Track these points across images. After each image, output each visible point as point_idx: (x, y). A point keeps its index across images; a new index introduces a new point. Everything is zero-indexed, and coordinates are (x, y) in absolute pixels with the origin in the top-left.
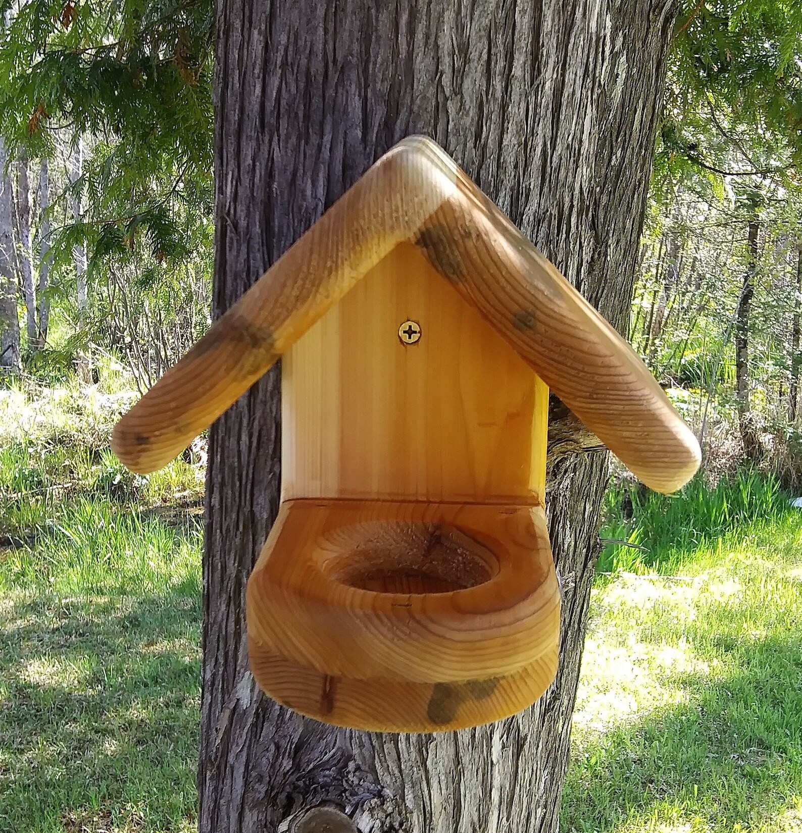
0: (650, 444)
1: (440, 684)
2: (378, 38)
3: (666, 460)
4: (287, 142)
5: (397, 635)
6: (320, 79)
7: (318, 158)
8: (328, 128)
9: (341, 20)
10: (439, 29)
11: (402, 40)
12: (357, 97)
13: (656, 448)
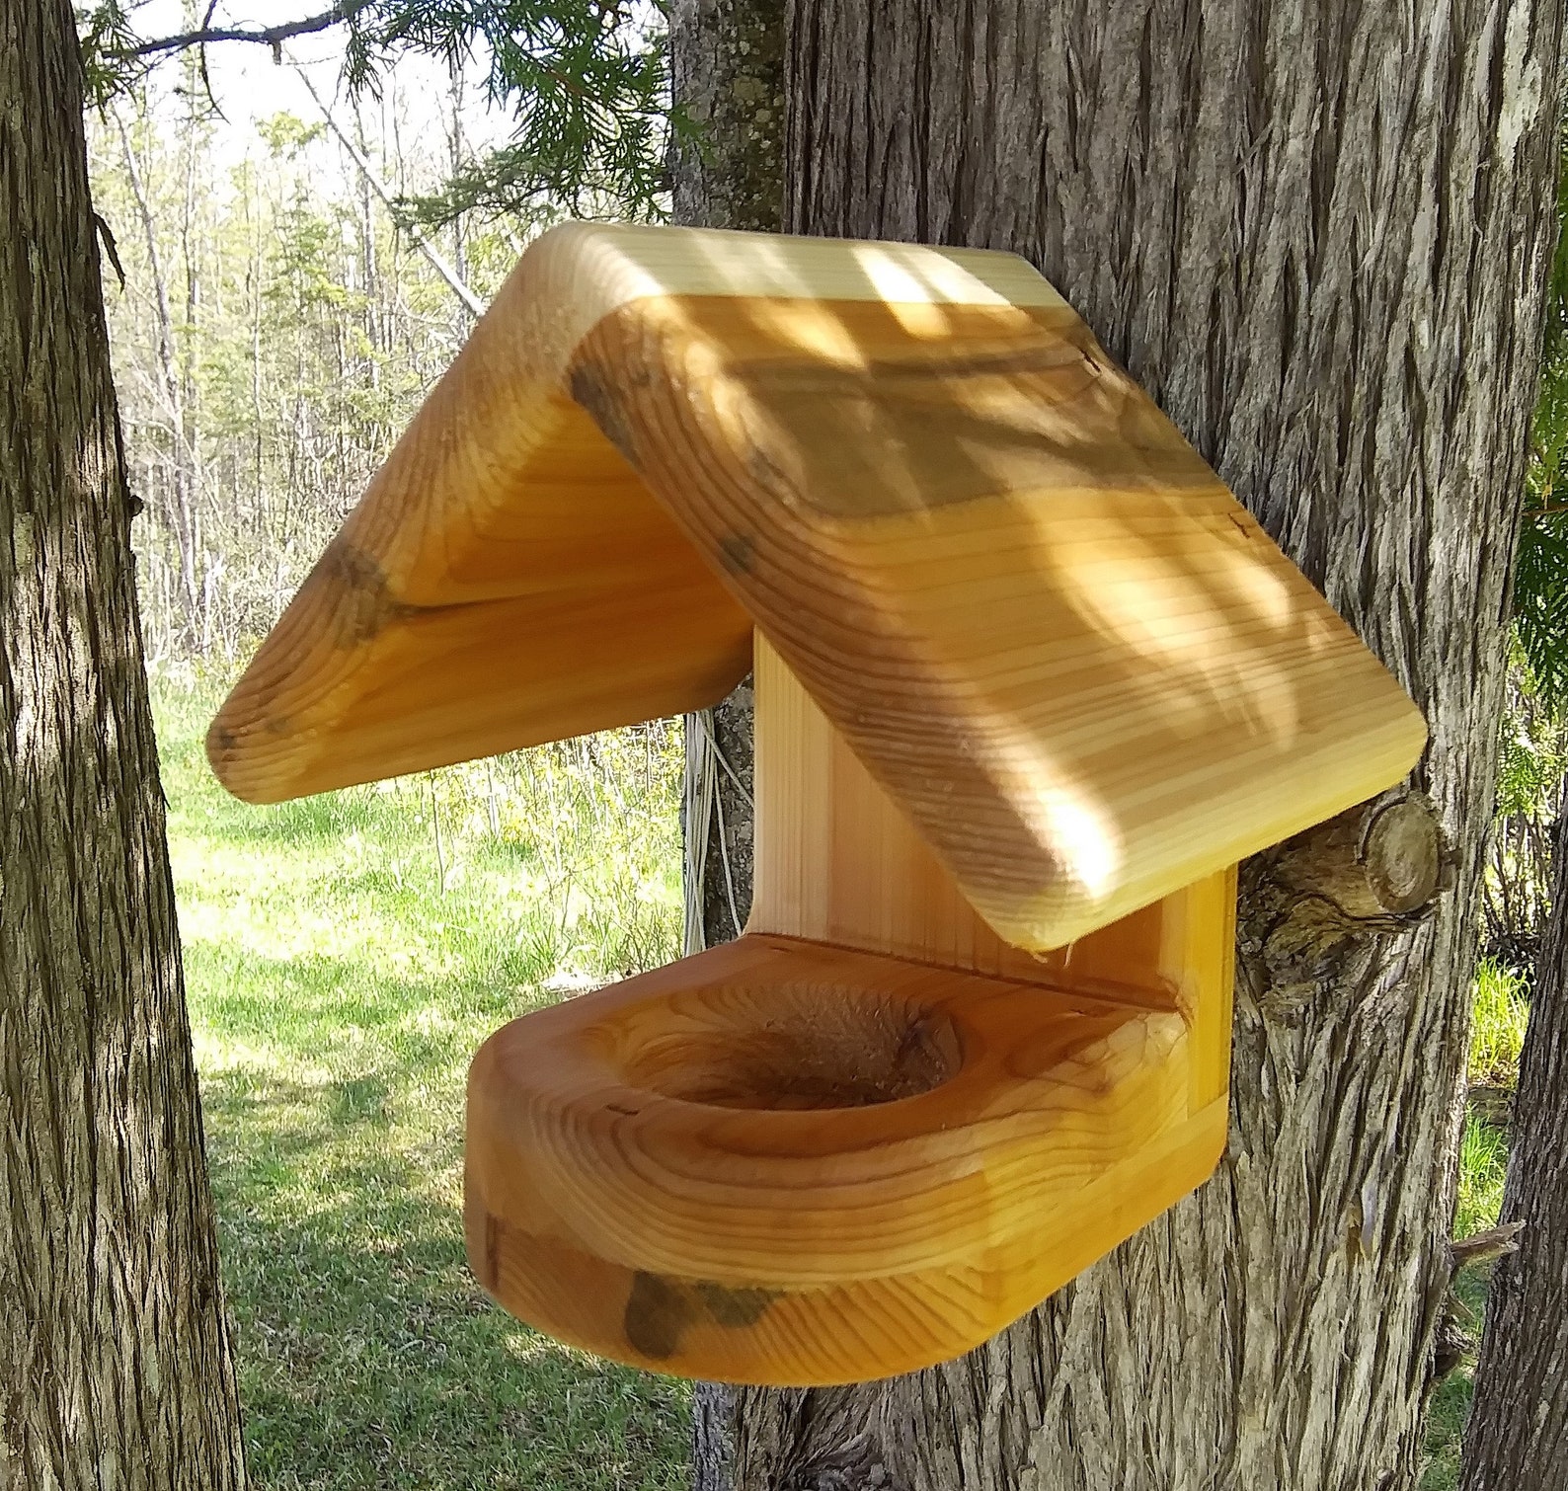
0: (967, 833)
1: (646, 1274)
2: (940, 72)
3: (997, 871)
6: (862, 158)
10: (1042, 44)
11: (978, 70)
12: (910, 187)
13: (979, 843)
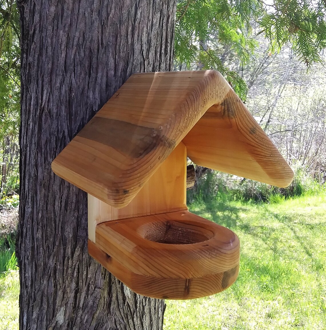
1: (225, 272)
2: (121, 36)
4: (80, 76)
5: (212, 256)
6: (96, 51)
7: (95, 82)
8: (100, 70)
9: (105, 28)
10: (142, 34)
11: (130, 37)
12: (112, 58)
